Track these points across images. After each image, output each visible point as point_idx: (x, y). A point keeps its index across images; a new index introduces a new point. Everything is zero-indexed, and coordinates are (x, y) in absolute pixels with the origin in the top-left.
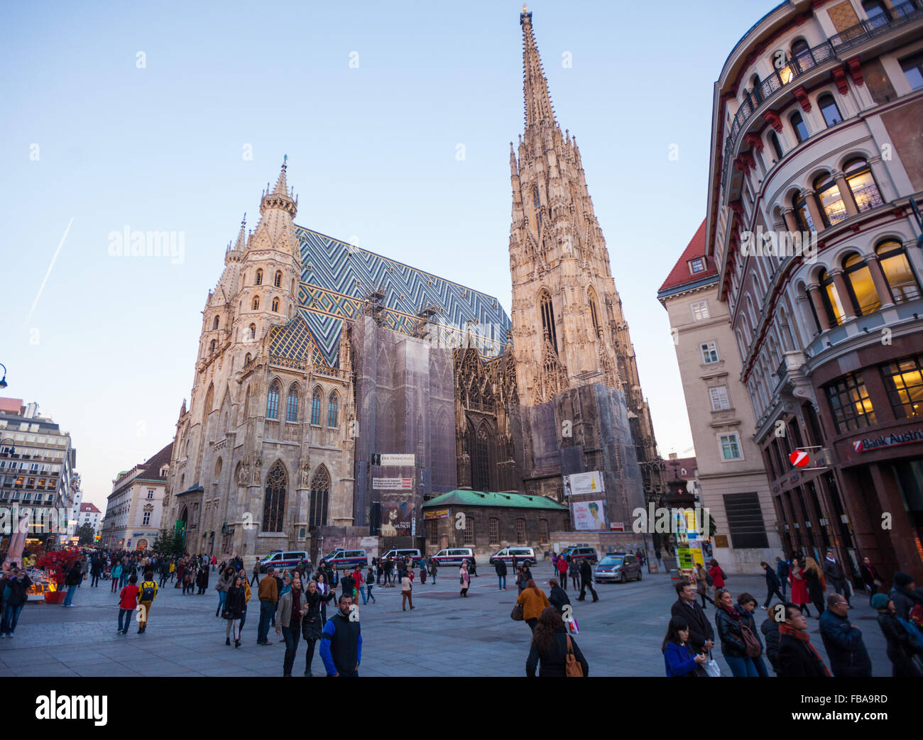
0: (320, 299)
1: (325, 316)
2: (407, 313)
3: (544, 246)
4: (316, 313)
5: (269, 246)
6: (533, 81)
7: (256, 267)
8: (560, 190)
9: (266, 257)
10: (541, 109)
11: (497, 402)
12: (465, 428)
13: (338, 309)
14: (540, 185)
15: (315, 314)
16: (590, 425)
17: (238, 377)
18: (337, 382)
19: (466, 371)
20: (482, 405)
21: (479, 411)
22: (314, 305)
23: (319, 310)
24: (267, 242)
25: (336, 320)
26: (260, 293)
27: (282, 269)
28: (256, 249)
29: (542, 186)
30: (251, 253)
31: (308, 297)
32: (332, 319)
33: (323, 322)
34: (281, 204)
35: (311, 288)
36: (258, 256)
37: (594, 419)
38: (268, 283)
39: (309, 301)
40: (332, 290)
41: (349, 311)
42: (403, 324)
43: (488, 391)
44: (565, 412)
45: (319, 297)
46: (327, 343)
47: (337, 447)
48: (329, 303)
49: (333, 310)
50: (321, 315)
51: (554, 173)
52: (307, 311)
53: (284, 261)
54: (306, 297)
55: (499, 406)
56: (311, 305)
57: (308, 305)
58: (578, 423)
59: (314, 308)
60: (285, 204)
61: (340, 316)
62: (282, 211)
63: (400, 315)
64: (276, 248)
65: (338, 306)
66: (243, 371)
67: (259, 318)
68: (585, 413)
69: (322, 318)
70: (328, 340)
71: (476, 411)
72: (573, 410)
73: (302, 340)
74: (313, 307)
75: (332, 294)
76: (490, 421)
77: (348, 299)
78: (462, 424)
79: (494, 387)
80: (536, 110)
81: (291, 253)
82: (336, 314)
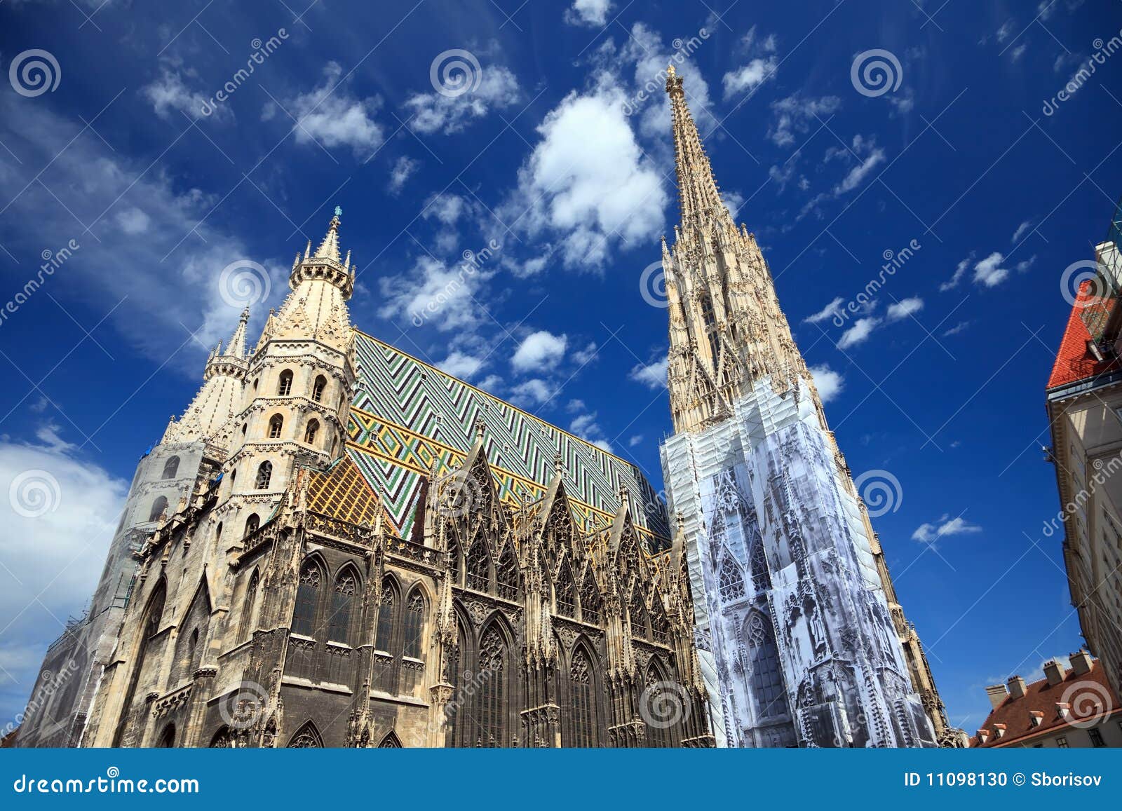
0: (380, 436)
1: (390, 464)
2: (515, 474)
3: (727, 379)
4: (376, 458)
5: (307, 335)
6: (690, 159)
7: (280, 368)
8: (746, 300)
9: (300, 351)
10: (704, 196)
11: (675, 627)
12: (633, 669)
13: (410, 456)
14: (713, 294)
15: (373, 459)
16: (848, 663)
17: (234, 559)
18: (423, 570)
19: (624, 569)
20: (649, 630)
21: (645, 641)
22: (370, 445)
23: (379, 452)
24: (304, 328)
25: (408, 472)
26: (283, 410)
27: (326, 374)
28: (282, 338)
29: (716, 295)
30: (272, 345)
31: (361, 431)
32: (400, 470)
33: (386, 472)
34: (329, 275)
35: (366, 418)
36: (285, 349)
37: (854, 652)
38: (301, 394)
39: (362, 436)
40: (398, 425)
41: (428, 461)
42: (511, 489)
43: (658, 605)
44: (797, 640)
45: (379, 430)
46: (395, 506)
47: (417, 700)
48: (395, 444)
49: (402, 455)
50: (384, 460)
51: (734, 277)
52: (361, 452)
53: (330, 360)
54: (357, 429)
55: (678, 632)
56: (367, 442)
57: (362, 442)
58: (824, 659)
59: (372, 449)
60: (335, 275)
61: (413, 465)
62: (331, 286)
63: (505, 475)
64: (318, 339)
65: (408, 450)
66: (242, 545)
67: (282, 451)
68: (834, 642)
69: (385, 466)
70: (397, 502)
71: (642, 640)
72: (812, 637)
73: (355, 496)
74: (369, 446)
75: (399, 431)
76: (664, 660)
77: (424, 441)
78: (627, 662)
79: (666, 599)
80: (699, 196)
81: (343, 350)
82: (406, 462)
